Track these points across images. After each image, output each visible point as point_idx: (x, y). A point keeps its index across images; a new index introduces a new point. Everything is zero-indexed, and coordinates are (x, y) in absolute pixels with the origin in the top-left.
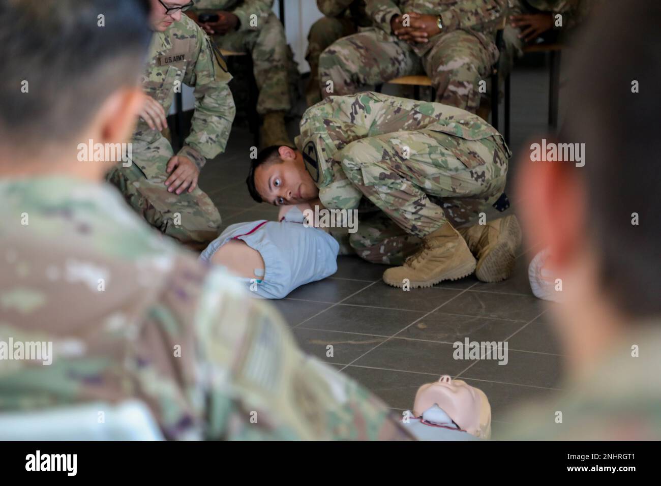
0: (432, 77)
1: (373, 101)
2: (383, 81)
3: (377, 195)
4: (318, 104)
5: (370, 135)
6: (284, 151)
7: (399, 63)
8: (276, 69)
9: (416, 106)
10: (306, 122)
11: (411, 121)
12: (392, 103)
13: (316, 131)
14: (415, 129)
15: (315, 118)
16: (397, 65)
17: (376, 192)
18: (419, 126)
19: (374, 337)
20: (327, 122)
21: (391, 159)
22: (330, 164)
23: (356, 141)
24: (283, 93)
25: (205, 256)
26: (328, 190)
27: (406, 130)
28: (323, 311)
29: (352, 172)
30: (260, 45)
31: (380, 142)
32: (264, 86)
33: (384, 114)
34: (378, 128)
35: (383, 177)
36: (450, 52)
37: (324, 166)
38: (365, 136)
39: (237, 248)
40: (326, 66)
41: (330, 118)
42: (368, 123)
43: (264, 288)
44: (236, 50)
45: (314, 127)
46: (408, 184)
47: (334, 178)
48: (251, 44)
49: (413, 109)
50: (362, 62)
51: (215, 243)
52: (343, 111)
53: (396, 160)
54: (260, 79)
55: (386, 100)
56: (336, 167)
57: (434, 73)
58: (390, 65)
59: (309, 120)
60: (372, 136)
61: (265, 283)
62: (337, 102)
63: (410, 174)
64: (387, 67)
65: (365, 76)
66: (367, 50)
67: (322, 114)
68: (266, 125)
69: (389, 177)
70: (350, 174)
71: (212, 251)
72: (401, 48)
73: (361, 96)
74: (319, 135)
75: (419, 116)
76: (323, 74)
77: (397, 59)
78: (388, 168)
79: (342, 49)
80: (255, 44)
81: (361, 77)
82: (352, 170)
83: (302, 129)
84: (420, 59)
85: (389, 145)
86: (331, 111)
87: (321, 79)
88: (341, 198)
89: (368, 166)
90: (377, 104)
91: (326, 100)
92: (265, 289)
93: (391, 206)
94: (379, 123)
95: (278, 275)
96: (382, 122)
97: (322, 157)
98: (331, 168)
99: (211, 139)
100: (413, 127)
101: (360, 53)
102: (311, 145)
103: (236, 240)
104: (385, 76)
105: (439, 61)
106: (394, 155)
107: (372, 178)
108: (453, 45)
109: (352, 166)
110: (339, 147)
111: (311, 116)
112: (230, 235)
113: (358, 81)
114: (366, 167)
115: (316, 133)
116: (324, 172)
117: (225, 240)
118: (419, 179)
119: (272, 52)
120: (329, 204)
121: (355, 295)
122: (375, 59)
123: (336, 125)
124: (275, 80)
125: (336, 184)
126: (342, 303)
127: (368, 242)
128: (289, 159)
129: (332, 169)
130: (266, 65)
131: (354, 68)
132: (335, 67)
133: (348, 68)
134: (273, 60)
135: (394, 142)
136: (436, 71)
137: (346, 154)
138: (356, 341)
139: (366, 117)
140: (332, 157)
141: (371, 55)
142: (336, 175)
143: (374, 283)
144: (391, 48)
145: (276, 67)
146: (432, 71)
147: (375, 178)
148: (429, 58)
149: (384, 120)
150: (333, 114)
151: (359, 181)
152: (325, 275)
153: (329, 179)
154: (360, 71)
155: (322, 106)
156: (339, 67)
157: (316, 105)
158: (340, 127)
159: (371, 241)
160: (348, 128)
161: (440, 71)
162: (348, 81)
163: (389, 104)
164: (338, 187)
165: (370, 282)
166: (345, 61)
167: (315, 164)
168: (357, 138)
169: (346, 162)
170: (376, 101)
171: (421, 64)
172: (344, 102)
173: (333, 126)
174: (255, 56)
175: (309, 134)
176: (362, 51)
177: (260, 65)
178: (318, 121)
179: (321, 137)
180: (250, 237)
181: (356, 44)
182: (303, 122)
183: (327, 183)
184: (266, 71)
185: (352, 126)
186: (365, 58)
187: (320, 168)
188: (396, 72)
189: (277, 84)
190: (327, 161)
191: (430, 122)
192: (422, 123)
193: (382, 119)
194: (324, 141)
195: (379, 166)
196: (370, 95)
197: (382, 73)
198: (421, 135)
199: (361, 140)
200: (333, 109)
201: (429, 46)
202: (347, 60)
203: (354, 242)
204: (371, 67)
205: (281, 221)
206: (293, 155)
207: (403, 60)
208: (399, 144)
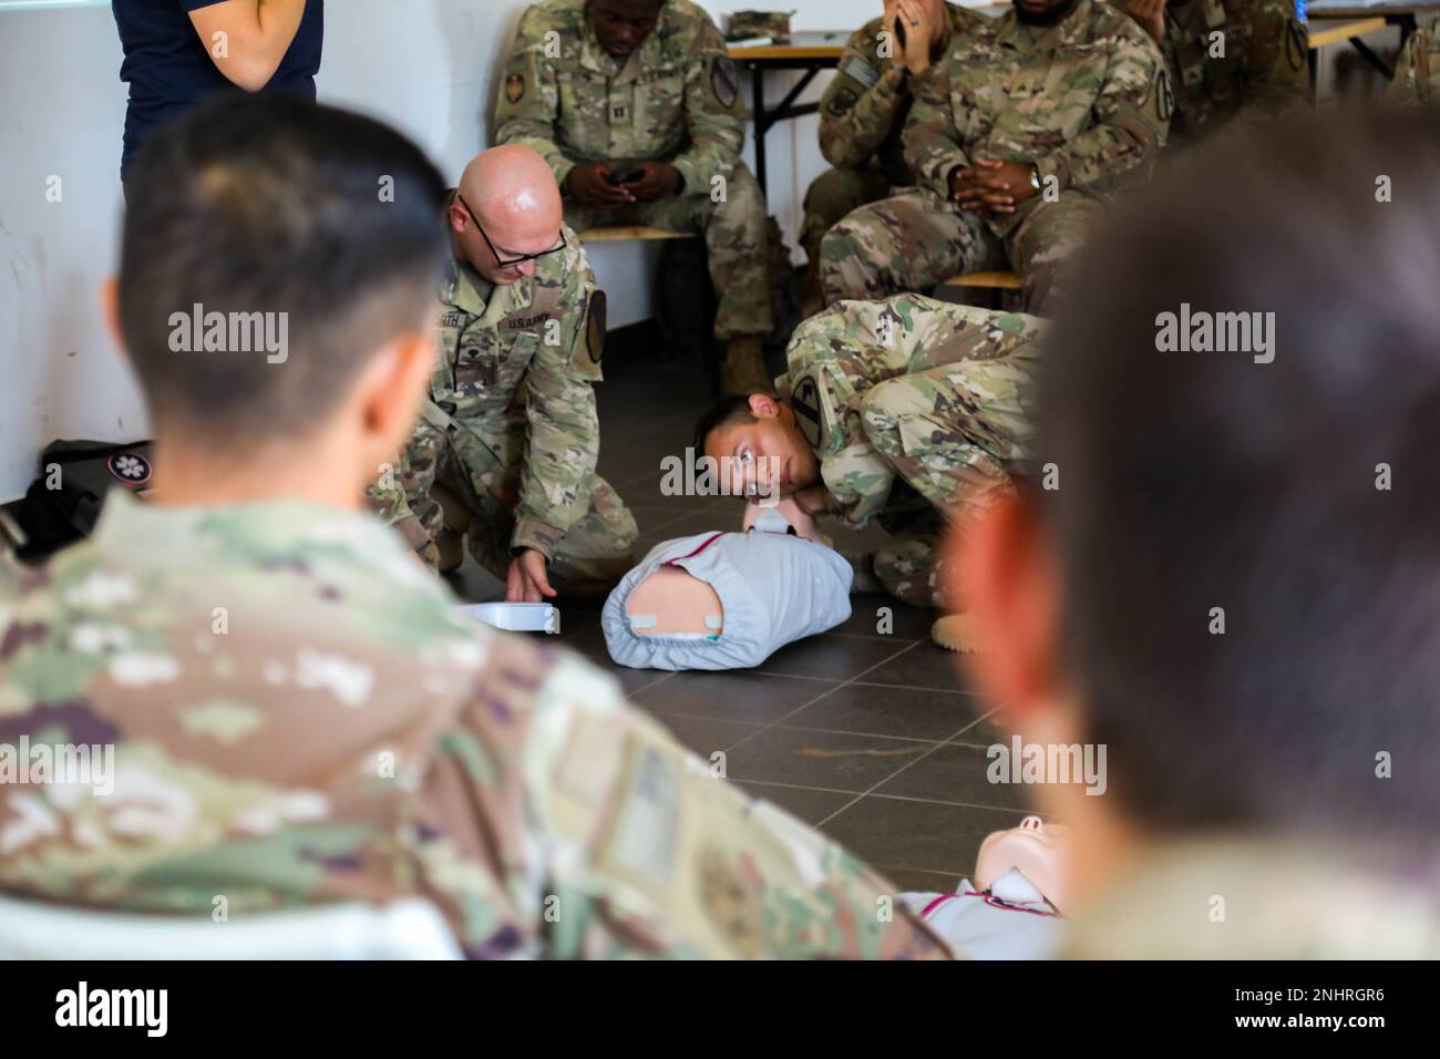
0: (1020, 275)
1: (917, 309)
2: (935, 281)
3: (925, 475)
4: (820, 314)
5: (910, 368)
6: (758, 403)
7: (964, 250)
8: (747, 261)
9: (992, 318)
10: (798, 344)
11: (983, 343)
12: (951, 314)
13: (817, 359)
14: (992, 357)
15: (813, 336)
16: (959, 251)
17: (925, 470)
18: (999, 351)
19: (913, 743)
20: (836, 344)
21: (950, 409)
22: (842, 415)
23: (887, 382)
24: (760, 304)
25: (617, 599)
26: (837, 460)
27: (976, 359)
28: (824, 695)
29: (880, 434)
30: (719, 219)
31: (932, 381)
32: (727, 291)
33: (937, 330)
34: (925, 355)
35: (938, 438)
36: (1052, 229)
37: (831, 419)
38: (902, 372)
39: (673, 581)
40: (833, 257)
41: (841, 336)
42: (908, 346)
43: (723, 649)
44: (679, 230)
45: (812, 352)
46: (980, 455)
47: (848, 440)
48: (704, 218)
49: (986, 323)
50: (897, 248)
51: (633, 575)
52: (864, 326)
53: (959, 411)
54: (719, 280)
55: (939, 309)
56: (853, 422)
57: (1025, 267)
58: (947, 254)
59: (803, 342)
60: (914, 371)
61: (726, 641)
62: (853, 311)
63: (983, 435)
64: (942, 257)
65: (902, 272)
66: (905, 227)
67: (828, 330)
68: (730, 359)
69: (950, 438)
70: (878, 436)
71: (629, 590)
72: (967, 223)
73: (896, 301)
74: (823, 366)
75: (998, 335)
76: (828, 270)
77: (959, 242)
78: (946, 423)
79: (860, 226)
80: (711, 218)
81: (896, 274)
82: (881, 430)
83: (791, 357)
84: (1001, 241)
85: (946, 386)
86: (841, 325)
87: (825, 279)
88: (860, 476)
89: (911, 420)
90: (924, 314)
91: (834, 308)
92: (727, 651)
93: (949, 496)
94: (926, 346)
95: (747, 625)
96: (932, 345)
97: (828, 405)
98: (843, 423)
99: (568, 495)
100: (988, 354)
101: (894, 233)
102: (807, 382)
103: (670, 566)
104: (938, 272)
105: (1032, 245)
106: (955, 402)
107: (919, 442)
108: (1058, 216)
109: (882, 423)
110: (859, 387)
111: (807, 334)
112: (659, 559)
113: (890, 279)
114: (907, 421)
115: (816, 361)
116: (831, 430)
117: (651, 568)
118: (1000, 445)
119: (741, 231)
120: (838, 485)
121: (883, 666)
122: (920, 243)
123: (851, 349)
124: (745, 281)
125: (852, 451)
126: (857, 680)
127: (907, 566)
128: (767, 415)
129: (846, 425)
130: (729, 255)
131: (882, 259)
132: (849, 258)
133: (871, 259)
134: (744, 246)
135: (955, 379)
136: (1029, 263)
137: (870, 402)
138: (880, 749)
139: (904, 336)
140: (846, 403)
141: (913, 235)
142: (852, 434)
143: (916, 643)
144: (948, 223)
145: (748, 257)
146: (1021, 262)
147: (924, 440)
148: (1016, 240)
149: (937, 342)
150: (845, 331)
151: (893, 450)
152: (830, 623)
153: (840, 442)
154: (893, 263)
155: (827, 318)
156: (856, 257)
157: (815, 317)
158: (858, 354)
159: (912, 564)
160: (872, 356)
161: (1036, 263)
162: (873, 282)
163: (945, 314)
164: (855, 456)
165: (908, 641)
166: (866, 247)
167: (815, 415)
168: (891, 374)
169: (870, 417)
170: (922, 309)
171: (1002, 249)
172: (865, 310)
173: (847, 351)
174: (710, 239)
175: (804, 365)
176: (897, 229)
177: (720, 255)
178: (820, 342)
179: (825, 370)
180: (693, 560)
181: (886, 217)
182: (792, 345)
183: (837, 449)
184: (731, 266)
185: (880, 353)
186: (903, 241)
187: (823, 423)
188: (957, 265)
189: (749, 287)
190: (836, 410)
191: (1017, 345)
192: (1003, 347)
193: (933, 339)
194: (832, 376)
195: (931, 421)
196: (912, 298)
197: (933, 268)
198: (1004, 367)
199: (896, 379)
200: (847, 322)
201: (1017, 218)
202: (870, 245)
203: (881, 567)
204: (913, 257)
205: (747, 533)
206: (775, 410)
207: (970, 244)
208: (963, 382)
